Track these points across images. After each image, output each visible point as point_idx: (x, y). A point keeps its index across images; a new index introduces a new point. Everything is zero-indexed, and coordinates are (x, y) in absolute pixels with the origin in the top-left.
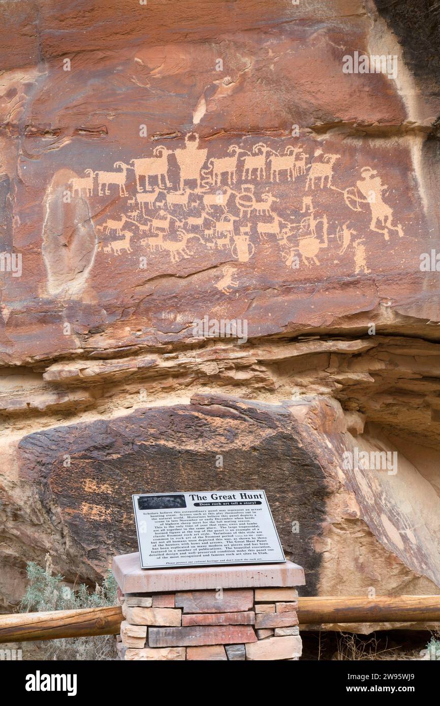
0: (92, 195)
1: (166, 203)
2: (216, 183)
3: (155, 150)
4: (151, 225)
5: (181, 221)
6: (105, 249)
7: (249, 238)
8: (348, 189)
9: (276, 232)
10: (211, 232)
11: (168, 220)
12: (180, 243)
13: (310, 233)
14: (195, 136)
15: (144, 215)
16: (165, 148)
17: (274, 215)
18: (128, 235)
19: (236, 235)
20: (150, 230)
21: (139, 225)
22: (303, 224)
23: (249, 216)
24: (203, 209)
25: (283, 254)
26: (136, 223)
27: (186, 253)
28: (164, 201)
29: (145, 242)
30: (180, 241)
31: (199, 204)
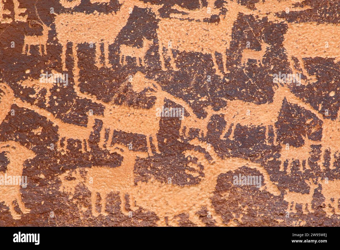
1: (154, 48)
4: (99, 124)
5: (201, 114)
12: (194, 189)
15: (77, 89)
20: (94, 140)
21: (56, 122)
26: (49, 115)
28: (147, 43)
30: (195, 182)
31: (268, 56)
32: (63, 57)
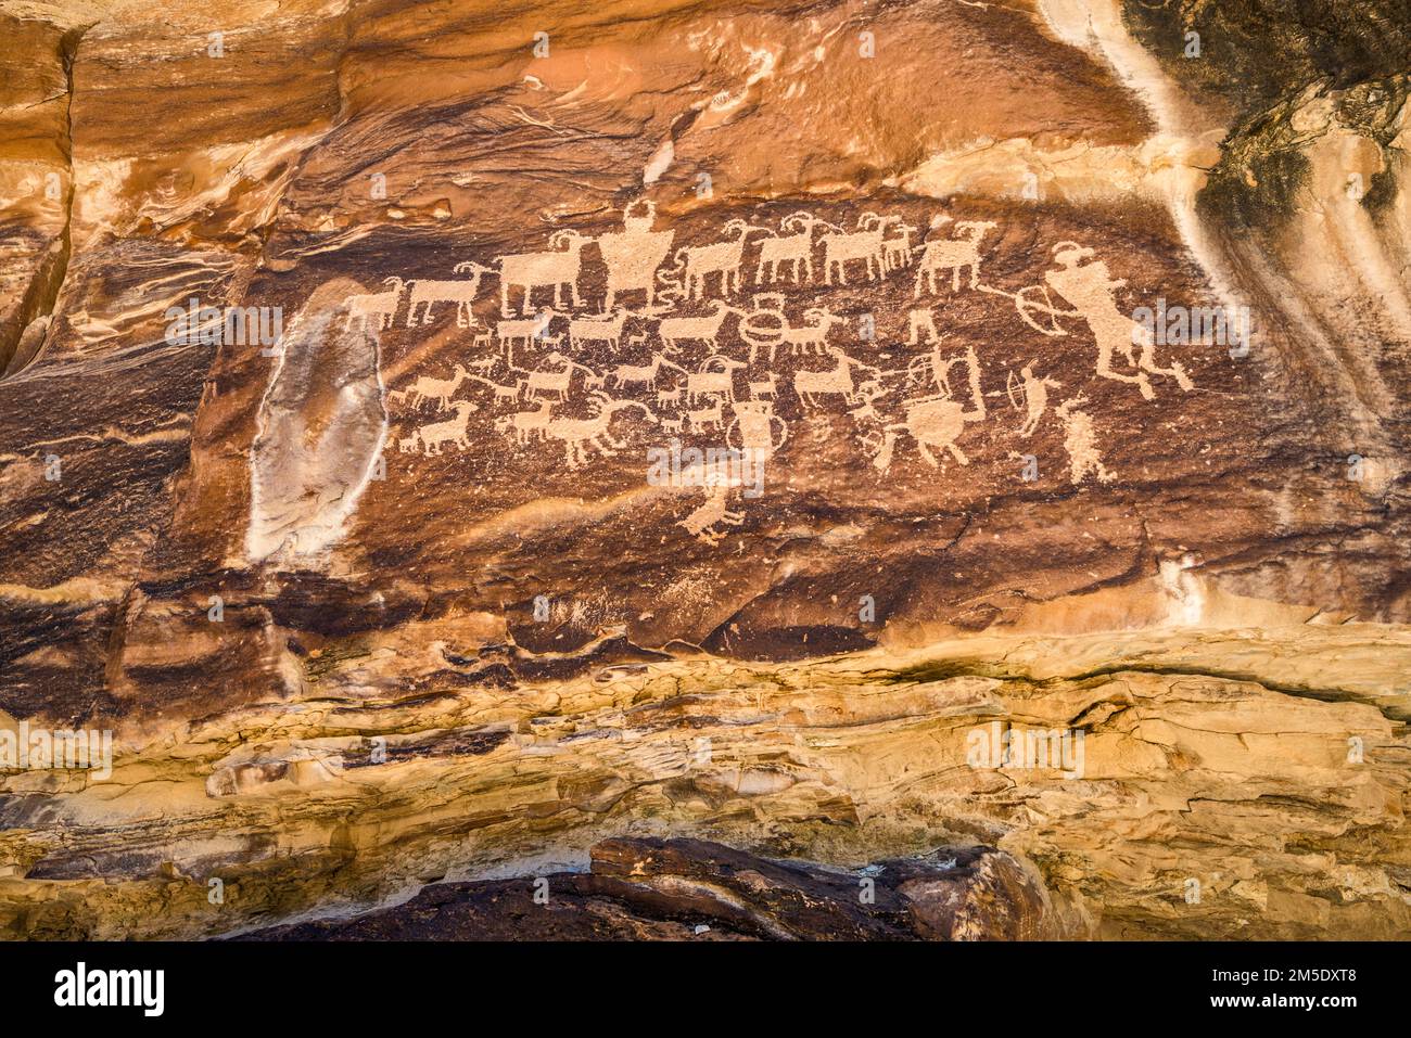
0: (389, 326)
1: (567, 338)
2: (692, 295)
3: (552, 238)
4: (525, 386)
5: (599, 375)
6: (404, 443)
7: (774, 407)
8: (1023, 290)
9: (843, 390)
10: (675, 395)
11: (569, 371)
13: (933, 389)
14: (646, 206)
15: (510, 364)
16: (577, 233)
17: (837, 353)
18: (466, 408)
19: (739, 400)
20: (521, 396)
21: (494, 386)
22: (917, 369)
23: (772, 358)
24: (659, 348)
25: (865, 440)
26: (489, 382)
27: (606, 444)
28: (562, 335)
29: (505, 425)
30: (594, 417)
31: (649, 339)
32: (502, 346)
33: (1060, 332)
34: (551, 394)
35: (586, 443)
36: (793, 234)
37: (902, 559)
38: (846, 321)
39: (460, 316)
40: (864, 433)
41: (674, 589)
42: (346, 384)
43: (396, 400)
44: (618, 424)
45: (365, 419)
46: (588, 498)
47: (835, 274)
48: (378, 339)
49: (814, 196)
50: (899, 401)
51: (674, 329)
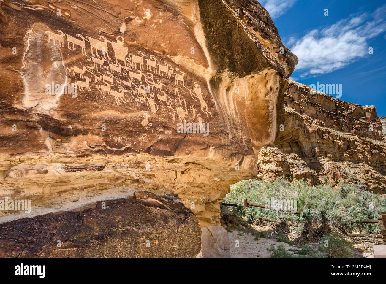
0: (63, 46)
1: (110, 68)
2: (134, 67)
3: (100, 37)
4: (102, 78)
5: (119, 81)
7: (155, 101)
8: (191, 90)
9: (166, 101)
10: (136, 92)
11: (112, 78)
13: (180, 106)
15: (97, 71)
16: (106, 38)
17: (164, 92)
18: (88, 79)
19: (148, 97)
20: (102, 81)
22: (177, 101)
23: (153, 89)
24: (130, 78)
25: (171, 113)
27: (124, 100)
28: (108, 67)
29: (99, 87)
31: (127, 75)
32: (94, 64)
33: (196, 100)
34: (109, 83)
35: (120, 98)
36: (152, 60)
37: (177, 139)
38: (164, 86)
39: (83, 52)
40: (170, 112)
41: (141, 138)
42: (54, 61)
43: (68, 71)
44: (126, 96)
45: (61, 74)
46: (122, 112)
47: (161, 74)
48: (60, 49)
49: (155, 53)
50: (175, 107)
51: (132, 74)
